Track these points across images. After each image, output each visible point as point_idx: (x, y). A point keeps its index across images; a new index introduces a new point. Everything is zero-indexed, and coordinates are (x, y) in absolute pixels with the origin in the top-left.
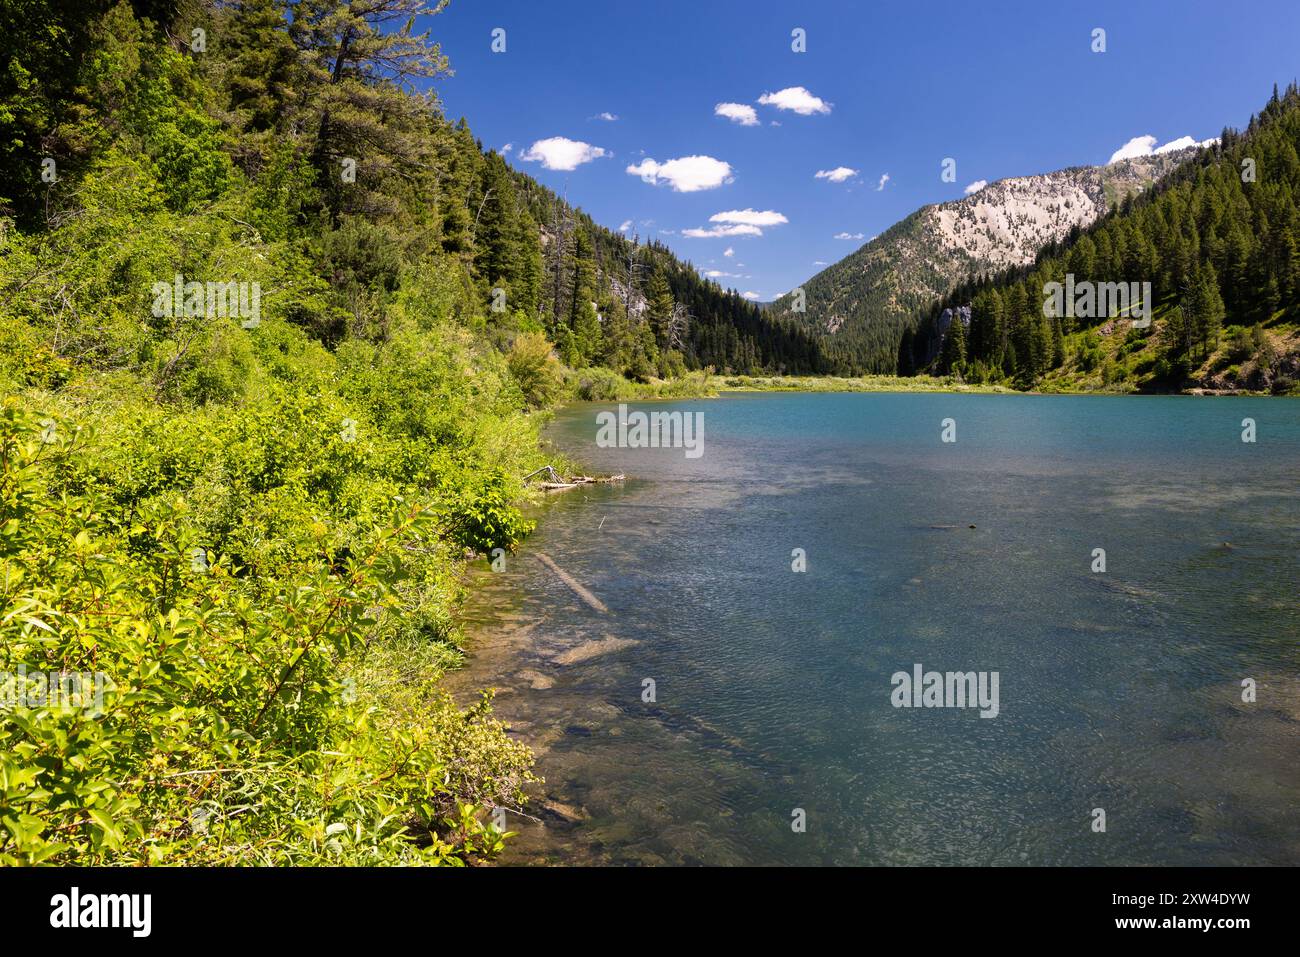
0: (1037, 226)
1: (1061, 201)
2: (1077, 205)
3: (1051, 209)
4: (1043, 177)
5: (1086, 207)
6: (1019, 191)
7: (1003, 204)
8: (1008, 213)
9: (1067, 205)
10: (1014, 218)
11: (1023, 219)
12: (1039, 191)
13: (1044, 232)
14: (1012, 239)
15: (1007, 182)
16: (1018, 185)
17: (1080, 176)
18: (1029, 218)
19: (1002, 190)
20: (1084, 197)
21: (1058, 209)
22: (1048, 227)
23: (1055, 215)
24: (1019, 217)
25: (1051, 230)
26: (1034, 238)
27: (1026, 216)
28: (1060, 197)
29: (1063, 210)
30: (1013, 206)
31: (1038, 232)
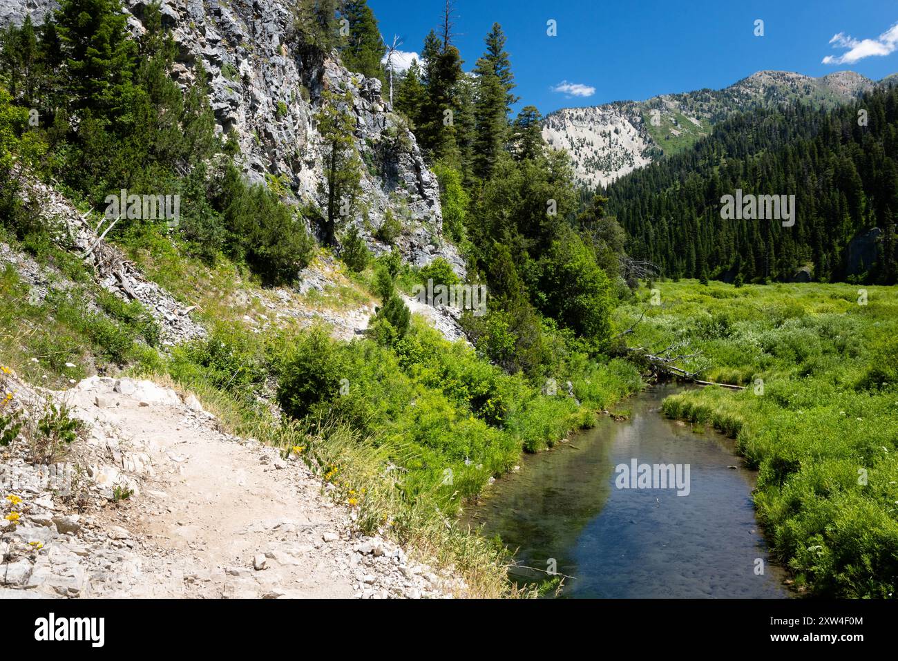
0: (595, 148)
1: (610, 128)
2: (624, 132)
3: (604, 135)
4: (594, 108)
5: (632, 134)
6: (577, 119)
7: (564, 129)
8: (569, 137)
9: (616, 131)
10: (575, 141)
11: (582, 142)
12: (592, 120)
13: (600, 153)
14: (576, 158)
15: (567, 111)
16: (575, 115)
17: (624, 108)
18: (587, 141)
19: (563, 117)
20: (629, 126)
21: (610, 134)
22: (603, 149)
23: (607, 139)
24: (579, 140)
25: (606, 152)
26: (593, 158)
27: (585, 140)
28: (610, 125)
29: (614, 136)
30: (573, 130)
31: (596, 152)
